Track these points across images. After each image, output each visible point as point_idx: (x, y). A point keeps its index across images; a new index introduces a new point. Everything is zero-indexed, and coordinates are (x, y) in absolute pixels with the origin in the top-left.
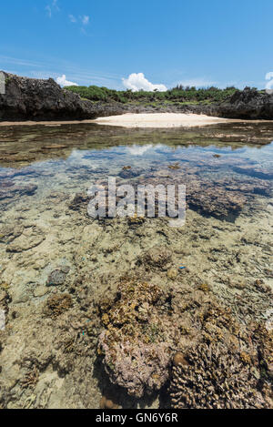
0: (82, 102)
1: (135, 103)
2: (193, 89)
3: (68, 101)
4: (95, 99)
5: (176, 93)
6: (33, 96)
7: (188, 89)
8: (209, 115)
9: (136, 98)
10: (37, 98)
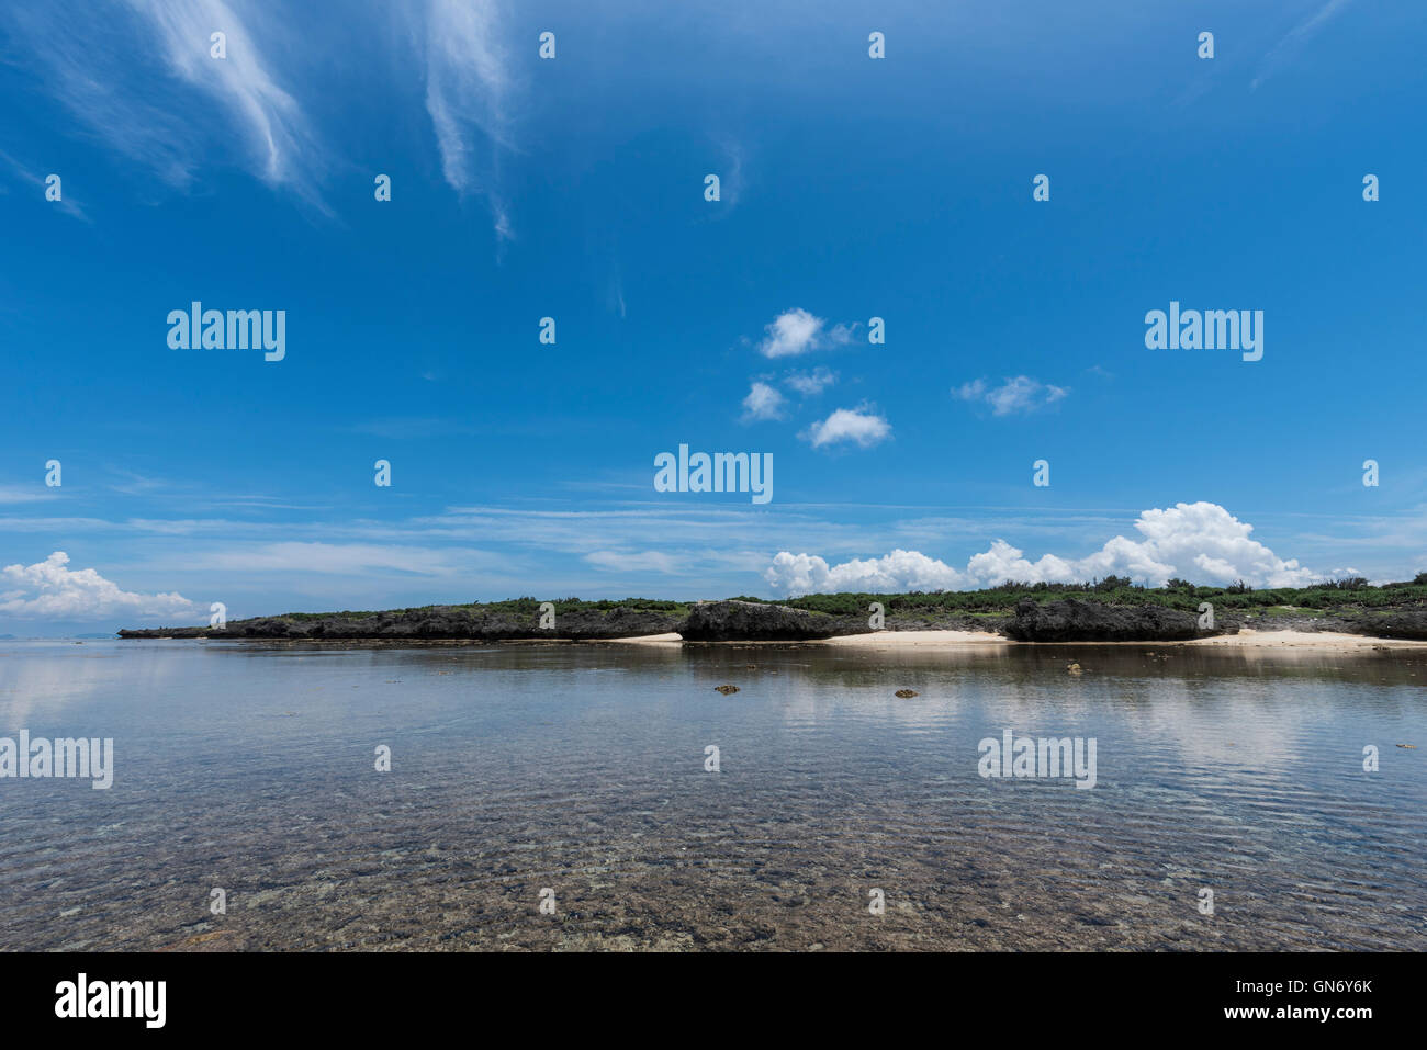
4: (838, 612)
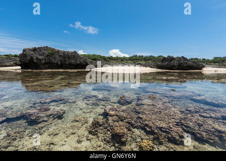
0: (88, 61)
1: (114, 61)
2: (142, 56)
3: (82, 61)
4: (95, 60)
5: (134, 58)
6: (65, 58)
7: (140, 56)
8: (152, 68)
9: (115, 60)
10: (67, 59)
